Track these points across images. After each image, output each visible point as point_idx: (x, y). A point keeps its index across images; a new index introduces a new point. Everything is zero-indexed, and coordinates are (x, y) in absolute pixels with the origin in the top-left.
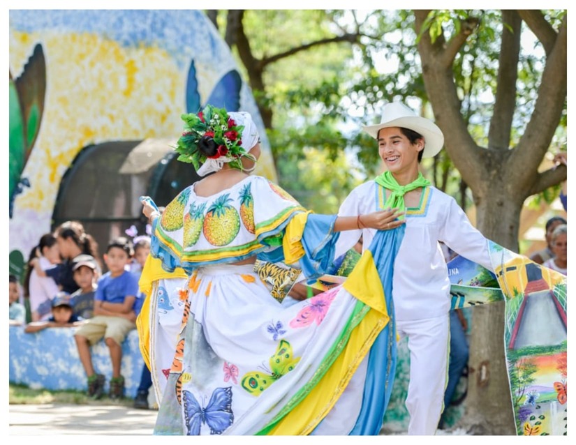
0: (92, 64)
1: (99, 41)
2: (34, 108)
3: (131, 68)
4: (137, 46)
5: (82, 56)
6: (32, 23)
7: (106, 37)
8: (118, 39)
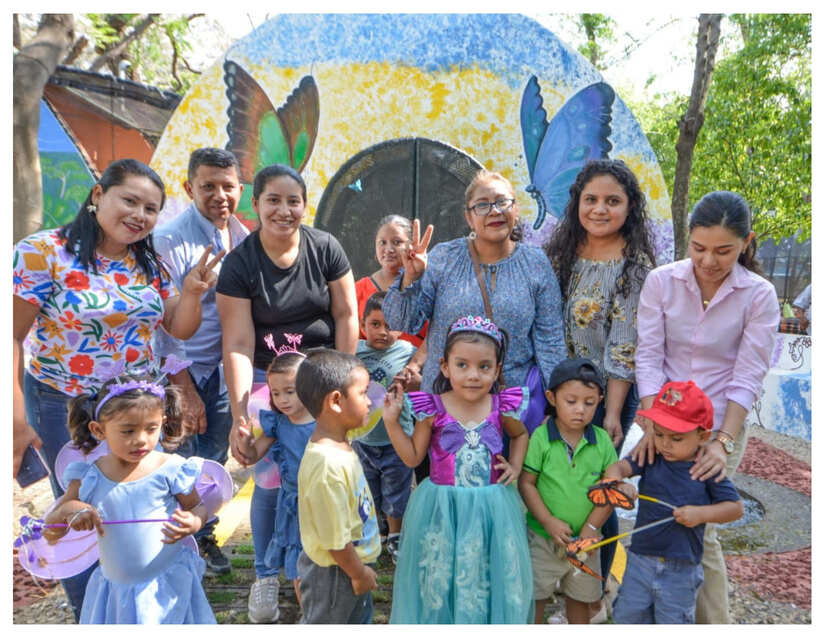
0: (381, 91)
1: (392, 69)
2: (303, 135)
3: (440, 92)
4: (449, 70)
5: (366, 85)
6: (298, 59)
7: (401, 63)
8: (420, 64)
